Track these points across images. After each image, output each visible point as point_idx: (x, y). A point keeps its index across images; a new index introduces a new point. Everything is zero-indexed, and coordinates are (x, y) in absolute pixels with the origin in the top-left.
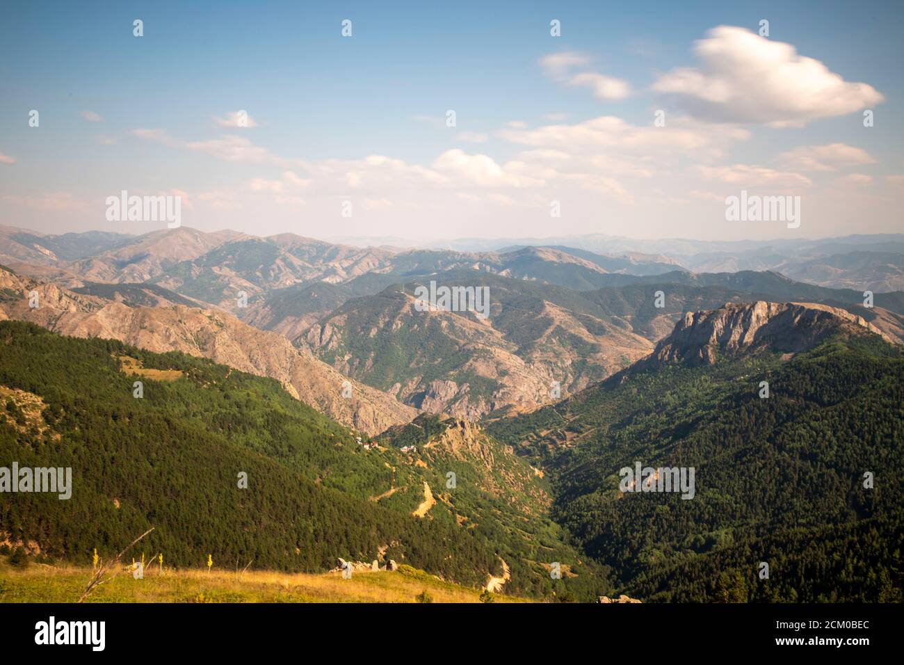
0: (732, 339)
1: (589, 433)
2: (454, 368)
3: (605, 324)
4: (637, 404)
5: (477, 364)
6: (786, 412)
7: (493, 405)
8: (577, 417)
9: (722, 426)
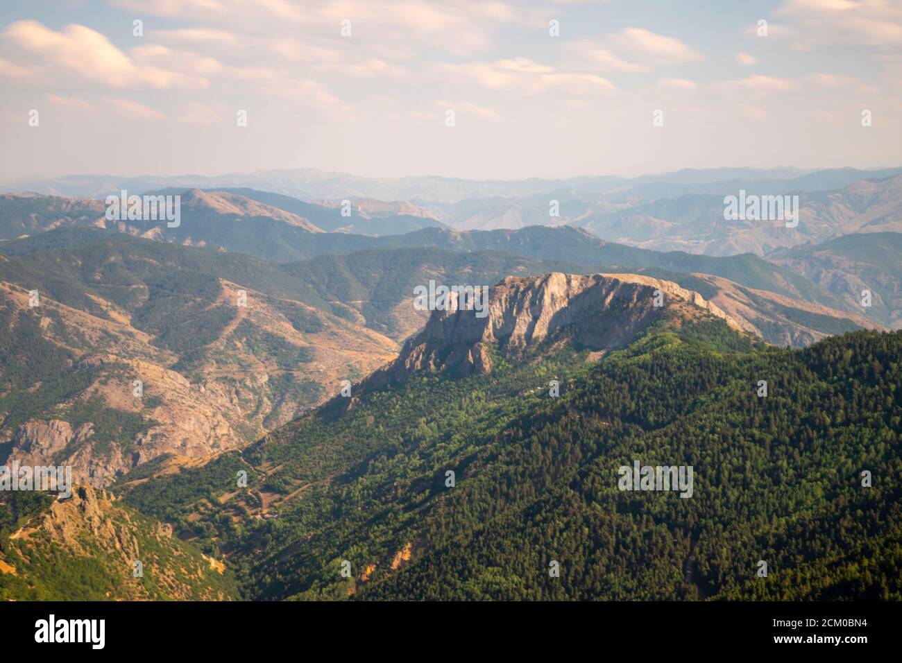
0: (516, 332)
1: (299, 492)
2: (65, 397)
3: (321, 315)
4: (374, 441)
5: (107, 390)
6: (597, 442)
7: (136, 457)
8: (279, 468)
9: (505, 468)
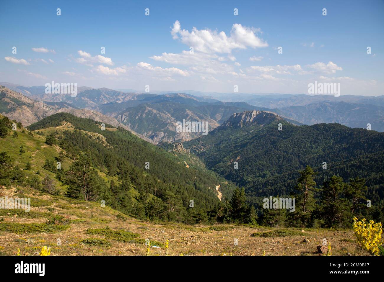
0: (247, 121)
1: (208, 146)
2: (162, 128)
3: (204, 116)
4: (221, 138)
5: (169, 127)
6: (273, 140)
7: (175, 139)
8: (204, 142)
9: (256, 144)
